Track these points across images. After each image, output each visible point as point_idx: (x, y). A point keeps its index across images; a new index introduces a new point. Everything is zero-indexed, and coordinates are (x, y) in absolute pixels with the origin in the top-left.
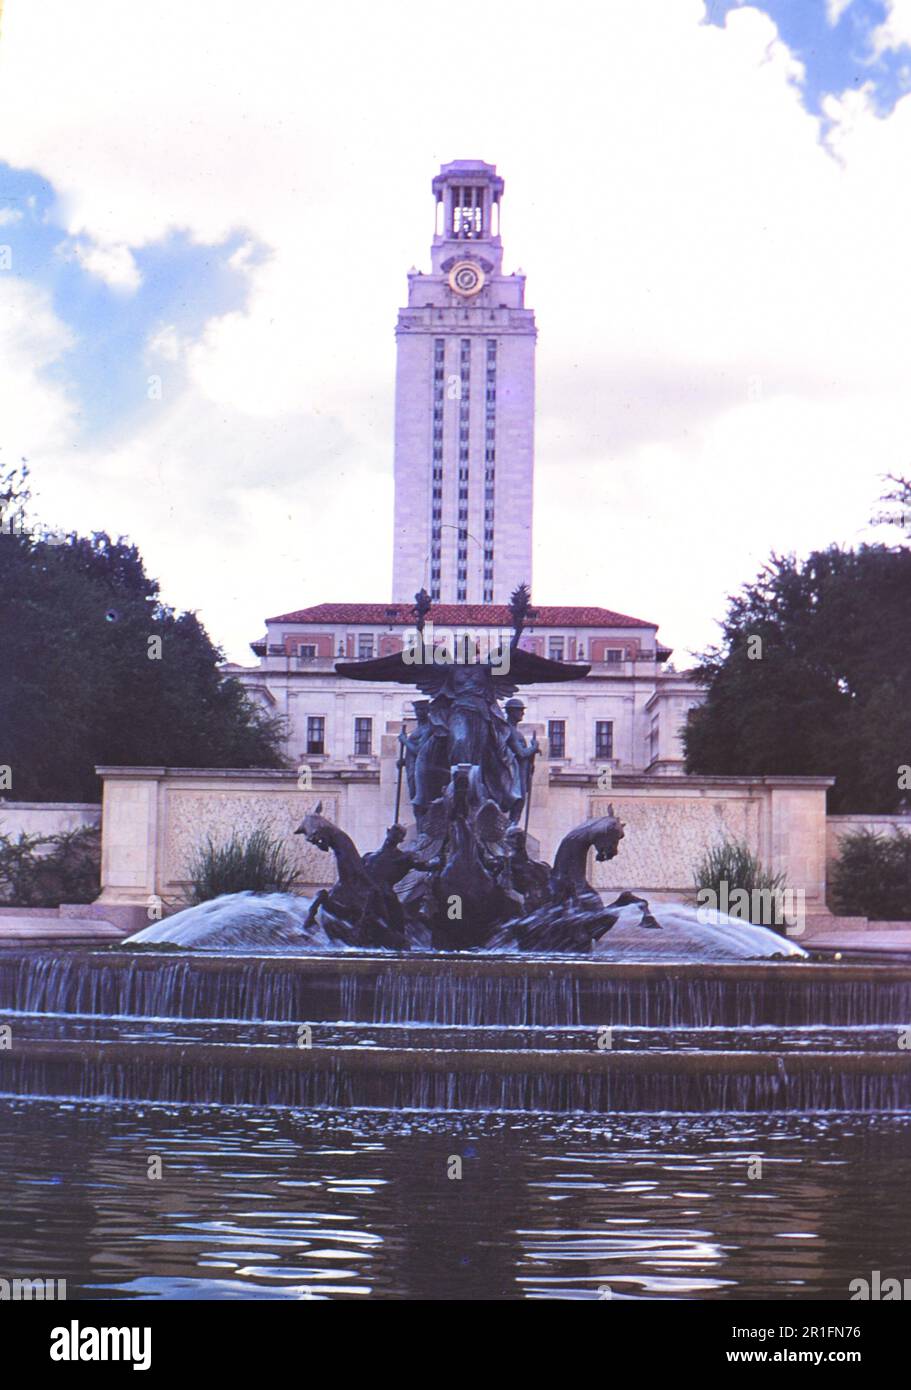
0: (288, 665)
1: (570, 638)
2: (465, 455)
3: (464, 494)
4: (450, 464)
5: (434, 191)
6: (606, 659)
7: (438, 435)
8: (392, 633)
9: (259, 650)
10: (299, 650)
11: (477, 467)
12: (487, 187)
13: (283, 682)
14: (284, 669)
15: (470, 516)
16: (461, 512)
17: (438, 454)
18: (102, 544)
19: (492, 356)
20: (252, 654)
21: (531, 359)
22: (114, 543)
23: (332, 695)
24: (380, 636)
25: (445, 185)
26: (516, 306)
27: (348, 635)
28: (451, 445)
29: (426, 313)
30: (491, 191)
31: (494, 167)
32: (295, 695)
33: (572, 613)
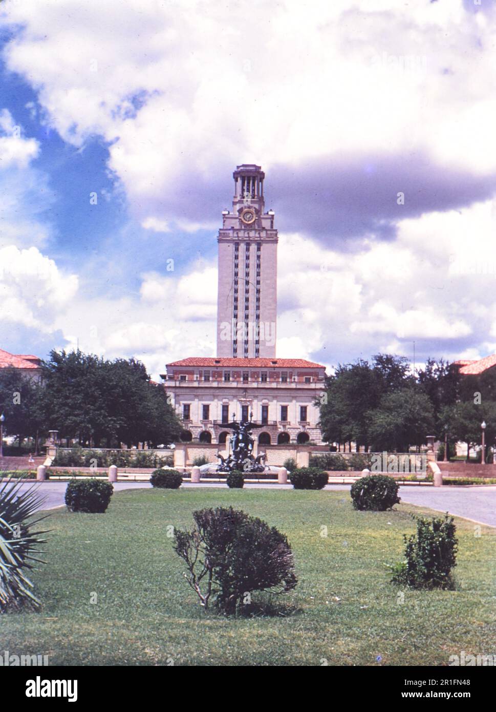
0: (176, 384)
1: (290, 372)
2: (247, 291)
3: (247, 308)
4: (241, 295)
5: (234, 177)
6: (304, 381)
7: (236, 283)
8: (218, 370)
9: (163, 377)
10: (180, 377)
11: (252, 296)
12: (257, 176)
13: (173, 390)
14: (174, 385)
15: (249, 317)
16: (246, 316)
17: (236, 291)
18: (132, 363)
19: (259, 249)
20: (160, 378)
21: (275, 251)
22: (136, 362)
23: (193, 396)
24: (213, 371)
25: (239, 175)
26: (269, 228)
27: (200, 371)
28: (241, 287)
29: (231, 232)
30: (259, 178)
31: (260, 168)
32: (178, 395)
33: (291, 362)
